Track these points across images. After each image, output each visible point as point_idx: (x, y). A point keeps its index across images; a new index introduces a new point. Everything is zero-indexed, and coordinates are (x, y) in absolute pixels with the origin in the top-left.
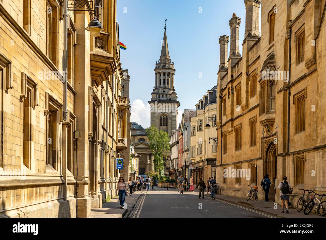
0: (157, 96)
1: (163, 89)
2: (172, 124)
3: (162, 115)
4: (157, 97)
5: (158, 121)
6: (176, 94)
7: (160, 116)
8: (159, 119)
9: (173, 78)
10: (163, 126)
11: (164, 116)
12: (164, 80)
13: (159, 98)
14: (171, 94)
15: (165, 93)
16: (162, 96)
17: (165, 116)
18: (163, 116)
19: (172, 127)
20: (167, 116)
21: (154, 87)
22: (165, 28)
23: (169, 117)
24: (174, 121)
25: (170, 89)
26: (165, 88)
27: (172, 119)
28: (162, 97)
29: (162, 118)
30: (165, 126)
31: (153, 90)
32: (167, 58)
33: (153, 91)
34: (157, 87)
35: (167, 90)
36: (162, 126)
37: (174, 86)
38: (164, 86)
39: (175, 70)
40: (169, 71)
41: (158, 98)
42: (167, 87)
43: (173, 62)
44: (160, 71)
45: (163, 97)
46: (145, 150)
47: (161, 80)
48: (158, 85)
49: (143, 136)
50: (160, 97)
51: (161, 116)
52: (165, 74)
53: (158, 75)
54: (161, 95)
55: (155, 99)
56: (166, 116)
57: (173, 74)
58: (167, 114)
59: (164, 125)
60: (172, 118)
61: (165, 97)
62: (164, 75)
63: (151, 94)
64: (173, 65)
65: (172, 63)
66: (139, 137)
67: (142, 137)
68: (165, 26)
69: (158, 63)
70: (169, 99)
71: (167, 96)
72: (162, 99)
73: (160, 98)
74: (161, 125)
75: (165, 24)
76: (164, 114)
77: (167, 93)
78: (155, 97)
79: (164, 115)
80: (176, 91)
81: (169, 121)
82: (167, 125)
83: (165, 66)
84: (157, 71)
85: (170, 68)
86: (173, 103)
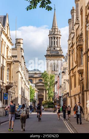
6: (61, 50)
12: (54, 42)
14: (59, 51)
15: (55, 50)
21: (48, 46)
25: (58, 47)
26: (55, 47)
30: (55, 71)
31: (48, 48)
32: (56, 28)
34: (50, 46)
37: (60, 46)
39: (61, 35)
40: (58, 36)
43: (60, 31)
44: (52, 36)
45: (54, 52)
46: (42, 87)
47: (52, 41)
53: (51, 39)
54: (52, 51)
55: (49, 54)
57: (60, 38)
62: (54, 39)
63: (47, 51)
66: (39, 78)
67: (41, 78)
68: (55, 8)
69: (50, 31)
70: (58, 54)
73: (52, 53)
83: (55, 33)
84: (50, 36)
85: (58, 34)
86: (60, 56)
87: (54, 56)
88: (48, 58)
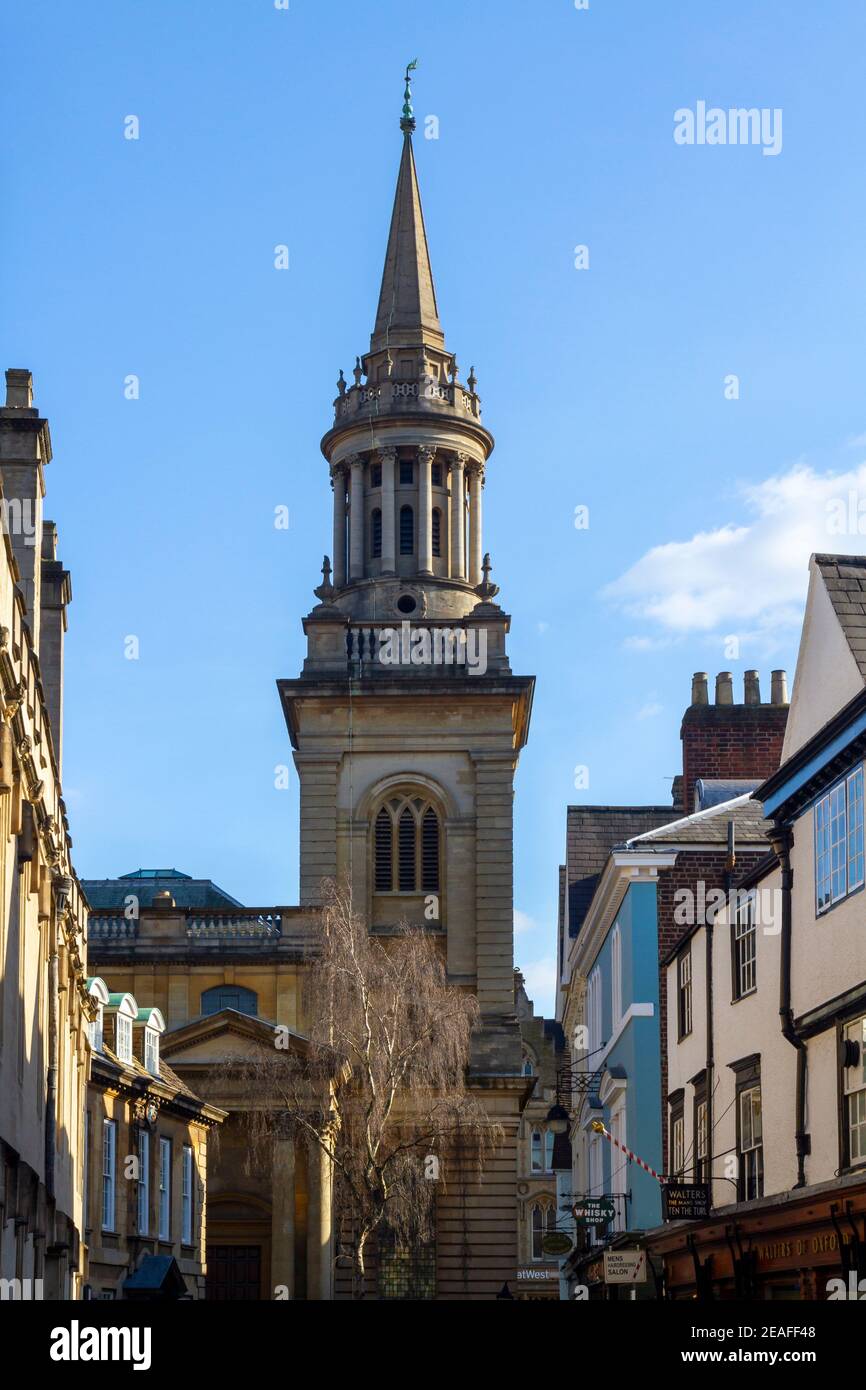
0: (350, 638)
1: (395, 584)
2: (480, 857)
3: (395, 802)
4: (350, 652)
5: (357, 850)
6: (503, 618)
7: (376, 808)
8: (373, 830)
9: (472, 507)
10: (402, 887)
11: (413, 808)
12: (408, 517)
13: (367, 656)
14: (463, 623)
15: (414, 615)
17: (418, 802)
18: (399, 811)
19: (481, 892)
20: (430, 810)
21: (326, 571)
22: (408, 125)
23: (450, 814)
24: (494, 845)
26: (421, 579)
27: (475, 829)
29: (395, 822)
30: (420, 891)
31: (319, 592)
32: (428, 341)
33: (320, 602)
34: (353, 574)
35: (432, 590)
36: (395, 891)
38: (407, 559)
39: (487, 442)
40: (449, 438)
41: (355, 656)
42: (430, 568)
43: (471, 381)
44: (375, 445)
47: (378, 514)
49: (239, 969)
51: (384, 810)
52: (410, 463)
53: (356, 475)
55: (335, 659)
56: (423, 809)
57: (473, 468)
58: (433, 786)
59: (407, 883)
60: (480, 823)
62: (406, 475)
63: (308, 623)
64: (474, 398)
65: (467, 387)
66: (210, 976)
67: (231, 974)
68: (406, 109)
69: (350, 384)
74: (382, 882)
75: (407, 96)
76: (406, 789)
77: (428, 615)
78: (336, 650)
79: (407, 801)
81: (455, 848)
82: (434, 879)
83: (414, 397)
84: (349, 446)
85: (452, 414)
86: (486, 692)
87: (406, 692)
88: (329, 711)
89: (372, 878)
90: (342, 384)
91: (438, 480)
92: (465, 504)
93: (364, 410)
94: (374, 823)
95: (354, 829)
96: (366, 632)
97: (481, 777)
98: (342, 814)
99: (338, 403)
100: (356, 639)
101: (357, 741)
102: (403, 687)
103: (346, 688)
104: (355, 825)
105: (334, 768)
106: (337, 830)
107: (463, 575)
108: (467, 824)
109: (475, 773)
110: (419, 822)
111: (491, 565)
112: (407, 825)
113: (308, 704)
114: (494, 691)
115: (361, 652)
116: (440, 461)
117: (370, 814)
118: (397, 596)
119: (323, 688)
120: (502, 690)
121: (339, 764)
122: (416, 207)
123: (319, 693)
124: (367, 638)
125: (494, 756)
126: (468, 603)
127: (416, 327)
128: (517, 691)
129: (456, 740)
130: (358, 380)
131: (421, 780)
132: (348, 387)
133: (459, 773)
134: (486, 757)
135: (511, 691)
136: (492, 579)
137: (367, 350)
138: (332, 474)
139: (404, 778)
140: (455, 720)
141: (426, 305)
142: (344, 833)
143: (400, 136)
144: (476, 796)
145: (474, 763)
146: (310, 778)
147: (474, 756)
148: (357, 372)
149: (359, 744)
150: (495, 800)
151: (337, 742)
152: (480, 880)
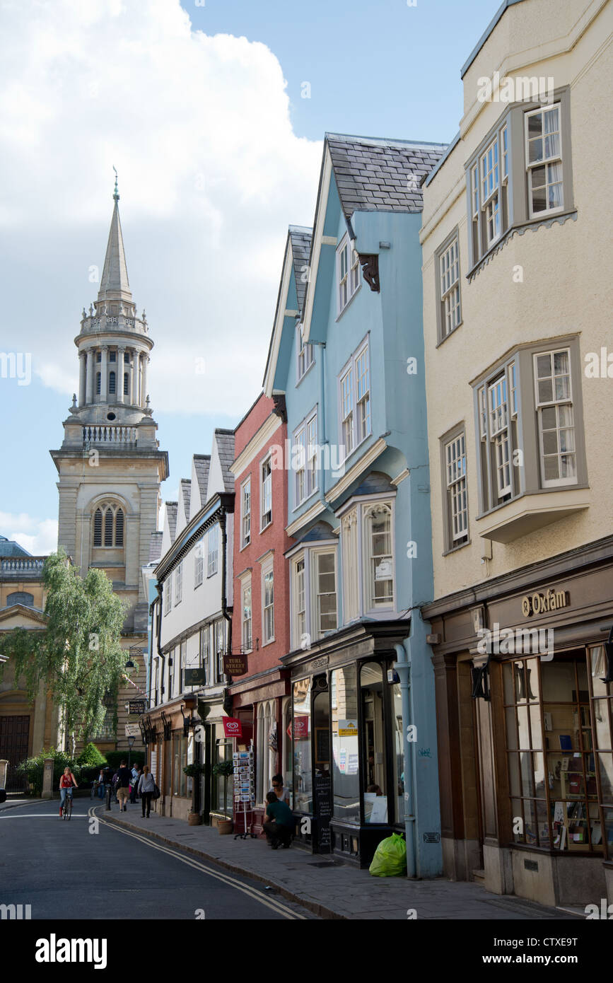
0: (85, 431)
1: (106, 407)
2: (142, 537)
3: (104, 506)
4: (84, 437)
5: (85, 529)
6: (154, 425)
7: (95, 509)
8: (93, 518)
9: (143, 372)
10: (106, 545)
11: (112, 508)
12: (113, 376)
13: (92, 439)
14: (137, 426)
15: (113, 422)
16: (105, 430)
17: (114, 506)
18: (106, 510)
19: (142, 548)
20: (120, 509)
21: (75, 400)
22: (116, 198)
23: (128, 512)
24: (148, 526)
25: (133, 409)
26: (118, 405)
27: (140, 519)
28: (105, 438)
29: (104, 514)
30: (114, 546)
31: (71, 410)
32: (124, 297)
33: (71, 414)
34: (87, 402)
35: (123, 410)
36: (103, 546)
37: (148, 398)
38: (112, 396)
39: (150, 344)
40: (132, 342)
41: (87, 439)
42: (122, 400)
43: (144, 316)
44: (98, 344)
45: (108, 436)
47: (99, 374)
48: (88, 394)
49: (27, 585)
50: (97, 435)
51: (98, 509)
52: (115, 352)
53: (89, 356)
54: (100, 427)
55: (77, 441)
56: (117, 509)
57: (143, 356)
58: (121, 499)
59: (108, 543)
60: (142, 516)
61: (116, 438)
62: (113, 357)
63: (64, 424)
64: (144, 324)
65: (141, 319)
66: (11, 588)
67: (22, 587)
68: (116, 190)
69: (88, 315)
70: (131, 443)
71: (121, 431)
72: (102, 445)
73: (97, 440)
74: (97, 542)
75: (116, 184)
76: (109, 500)
77: (120, 422)
78: (78, 436)
79: (109, 505)
80: (154, 416)
81: (130, 527)
82: (120, 542)
83: (116, 324)
84: (87, 343)
85: (133, 332)
86: (146, 457)
87: (109, 457)
88: (74, 464)
89: (92, 541)
90: (85, 314)
91: (127, 360)
92: (140, 370)
93: (94, 328)
94: (93, 515)
95: (85, 518)
96: (92, 429)
97: (143, 495)
98: (78, 512)
99: (83, 322)
100: (87, 432)
101: (86, 478)
102: (107, 455)
103: (81, 455)
104: (85, 517)
105: (75, 490)
106: (76, 518)
107: (138, 403)
108: (136, 517)
109: (140, 494)
110: (114, 515)
111: (150, 400)
112: (109, 516)
113: (63, 461)
114: (149, 457)
115: (90, 438)
116: (129, 352)
117: (92, 512)
118: (108, 412)
119: (71, 454)
120: (153, 457)
121: (77, 489)
122: (120, 235)
123: (69, 456)
124: (92, 432)
125: (150, 486)
126: (139, 417)
127: (119, 291)
128: (160, 458)
129: (132, 479)
130: (91, 313)
131: (116, 496)
132: (87, 316)
133: (134, 493)
134: (145, 487)
135: (157, 457)
136: (151, 406)
137: (96, 300)
138: (79, 355)
139: (108, 495)
140: (132, 469)
141: (123, 280)
142: (79, 520)
143: (113, 201)
144: (141, 504)
145: (140, 489)
146: (65, 495)
147: (140, 486)
148: (91, 310)
149: (87, 480)
150: (149, 506)
151: (77, 478)
152: (142, 542)
